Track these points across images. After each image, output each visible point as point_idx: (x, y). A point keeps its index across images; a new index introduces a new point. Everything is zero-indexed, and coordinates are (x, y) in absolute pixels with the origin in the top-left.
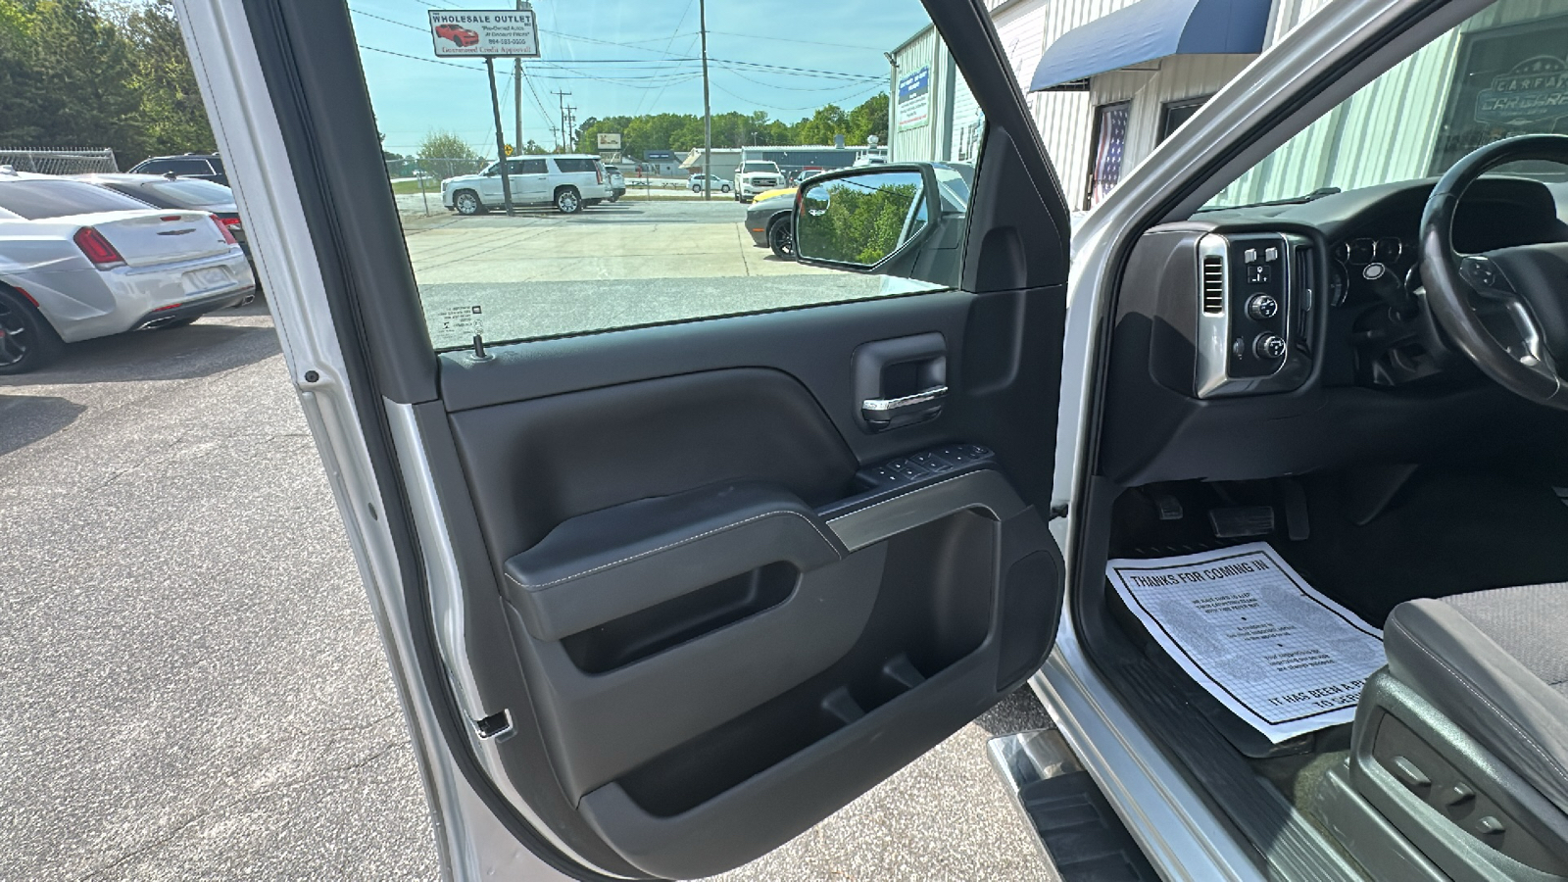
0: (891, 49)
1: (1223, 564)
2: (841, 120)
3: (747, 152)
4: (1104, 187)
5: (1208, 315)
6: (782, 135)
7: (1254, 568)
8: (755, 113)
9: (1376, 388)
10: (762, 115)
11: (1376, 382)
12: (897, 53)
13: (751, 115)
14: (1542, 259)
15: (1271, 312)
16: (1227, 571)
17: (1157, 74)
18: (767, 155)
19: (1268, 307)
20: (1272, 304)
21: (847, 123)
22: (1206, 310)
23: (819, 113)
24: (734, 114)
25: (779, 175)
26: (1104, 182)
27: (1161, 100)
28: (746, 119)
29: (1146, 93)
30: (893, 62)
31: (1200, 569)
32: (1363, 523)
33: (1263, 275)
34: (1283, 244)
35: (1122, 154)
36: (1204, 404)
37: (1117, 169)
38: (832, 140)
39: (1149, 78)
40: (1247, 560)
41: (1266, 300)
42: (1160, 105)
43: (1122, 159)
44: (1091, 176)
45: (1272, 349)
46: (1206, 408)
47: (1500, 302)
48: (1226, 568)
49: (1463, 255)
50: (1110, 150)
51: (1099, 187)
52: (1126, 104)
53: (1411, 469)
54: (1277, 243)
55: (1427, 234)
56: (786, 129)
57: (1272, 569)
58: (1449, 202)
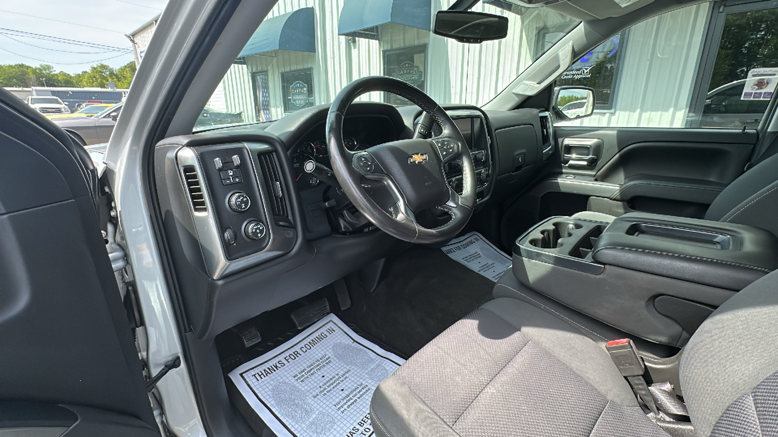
0: (129, 33)
1: (309, 339)
2: (112, 74)
3: (36, 91)
4: (264, 112)
5: (197, 214)
6: (68, 81)
7: (327, 334)
8: (41, 66)
9: (344, 233)
10: (49, 67)
11: (343, 230)
12: (134, 35)
13: (38, 66)
14: (395, 151)
15: (246, 206)
16: (313, 343)
17: (275, 59)
18: (54, 93)
19: (242, 202)
20: (245, 199)
21: (116, 76)
22: (196, 210)
23: (94, 68)
24: (22, 66)
25: (63, 105)
26: (263, 110)
27: (280, 71)
28: (34, 71)
29: (273, 67)
30: (133, 41)
31: (297, 348)
32: (372, 291)
33: (234, 177)
34: (246, 151)
35: (269, 96)
36: (220, 282)
37: (268, 103)
38: (107, 85)
39: (273, 60)
40: (322, 330)
41: (239, 197)
42: (280, 74)
43: (269, 98)
44: (257, 107)
45: (255, 234)
46: (223, 285)
47: (380, 181)
48: (312, 340)
49: (353, 152)
50: (263, 94)
51: (262, 112)
52: (265, 73)
53: (383, 260)
54: (240, 152)
55: (330, 139)
56: (71, 77)
57: (337, 331)
58: (338, 117)
